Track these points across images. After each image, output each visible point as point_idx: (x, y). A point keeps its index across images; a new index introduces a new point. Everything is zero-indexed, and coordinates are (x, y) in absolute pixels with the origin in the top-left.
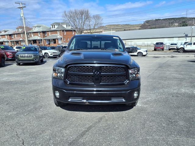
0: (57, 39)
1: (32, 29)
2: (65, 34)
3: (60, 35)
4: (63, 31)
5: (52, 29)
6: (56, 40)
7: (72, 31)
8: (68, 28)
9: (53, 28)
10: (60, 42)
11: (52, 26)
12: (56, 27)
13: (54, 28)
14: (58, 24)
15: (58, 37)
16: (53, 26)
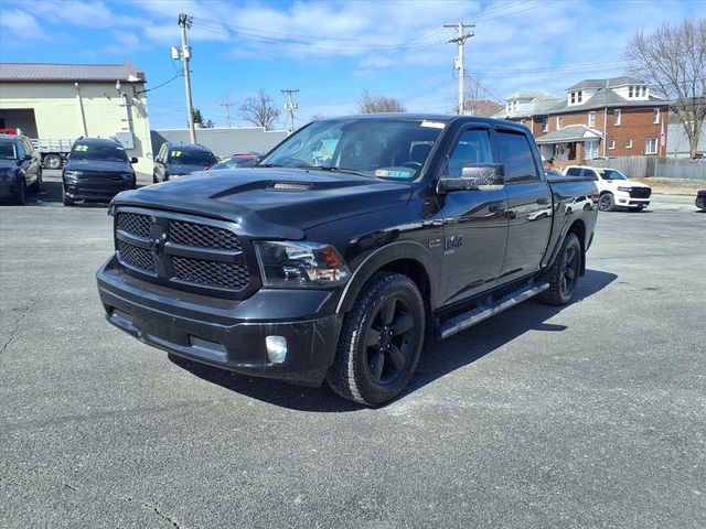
0: (583, 143)
1: (503, 108)
2: (619, 123)
3: (598, 126)
4: (611, 110)
5: (570, 104)
6: (578, 145)
7: (652, 111)
8: (634, 98)
9: (573, 101)
10: (591, 154)
11: (570, 95)
12: (586, 97)
13: (577, 103)
14: (598, 86)
15: (588, 134)
16: (573, 94)
